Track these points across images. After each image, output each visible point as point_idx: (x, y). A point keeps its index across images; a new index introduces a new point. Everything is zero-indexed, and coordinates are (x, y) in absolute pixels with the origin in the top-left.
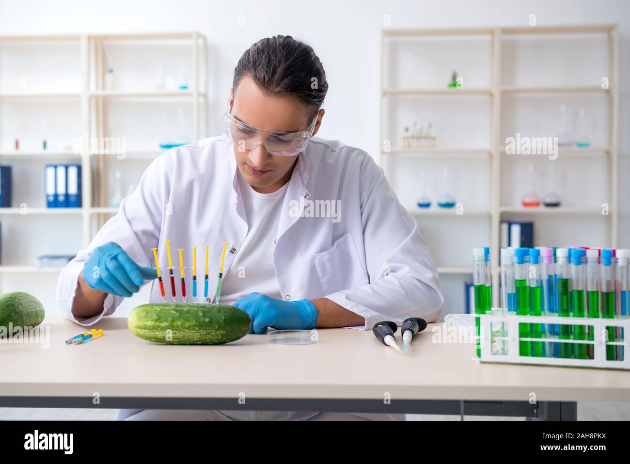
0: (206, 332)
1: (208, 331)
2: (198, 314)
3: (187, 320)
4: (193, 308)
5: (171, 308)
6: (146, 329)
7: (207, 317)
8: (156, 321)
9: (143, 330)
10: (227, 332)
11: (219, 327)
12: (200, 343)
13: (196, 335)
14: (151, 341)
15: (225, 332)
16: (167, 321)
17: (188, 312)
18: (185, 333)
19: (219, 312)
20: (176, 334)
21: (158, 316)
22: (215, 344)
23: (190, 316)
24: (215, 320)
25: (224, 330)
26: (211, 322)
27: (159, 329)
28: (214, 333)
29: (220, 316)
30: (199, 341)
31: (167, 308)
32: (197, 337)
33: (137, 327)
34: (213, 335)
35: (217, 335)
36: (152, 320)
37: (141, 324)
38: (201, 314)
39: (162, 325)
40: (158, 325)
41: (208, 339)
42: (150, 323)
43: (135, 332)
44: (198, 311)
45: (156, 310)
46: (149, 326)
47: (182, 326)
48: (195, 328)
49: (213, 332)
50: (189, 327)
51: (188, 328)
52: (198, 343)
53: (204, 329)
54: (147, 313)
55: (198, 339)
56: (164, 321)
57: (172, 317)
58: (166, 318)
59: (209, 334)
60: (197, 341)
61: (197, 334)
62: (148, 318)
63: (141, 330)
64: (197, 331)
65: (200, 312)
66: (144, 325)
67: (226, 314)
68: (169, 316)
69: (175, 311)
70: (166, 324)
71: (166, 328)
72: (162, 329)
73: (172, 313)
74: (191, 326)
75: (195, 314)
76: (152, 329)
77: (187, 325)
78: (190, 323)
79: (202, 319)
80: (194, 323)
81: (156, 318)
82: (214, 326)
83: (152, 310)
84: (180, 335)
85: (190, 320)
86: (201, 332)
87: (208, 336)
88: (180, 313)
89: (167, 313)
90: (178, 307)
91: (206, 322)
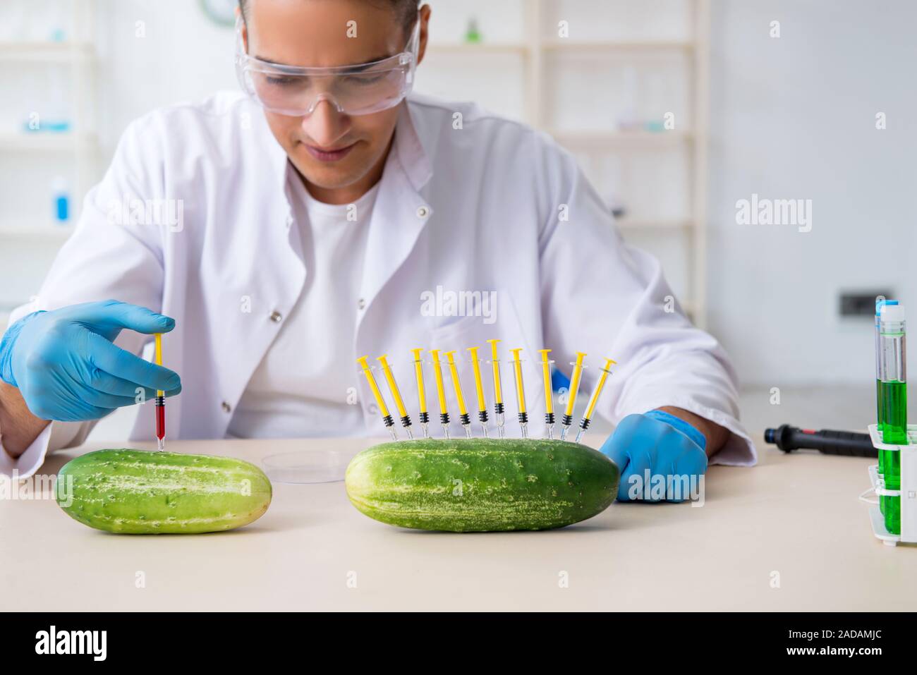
0: (530, 505)
1: (534, 503)
2: (513, 465)
3: (487, 479)
4: (497, 452)
5: (447, 452)
6: (393, 501)
7: (532, 472)
9: (387, 504)
10: (575, 504)
11: (558, 494)
12: (513, 527)
13: (506, 512)
14: (401, 526)
15: (571, 504)
17: (488, 460)
18: (482, 508)
19: (556, 459)
20: (461, 510)
21: (421, 472)
22: (543, 529)
24: (549, 478)
25: (569, 500)
26: (541, 482)
27: (424, 500)
28: (547, 507)
29: (561, 469)
30: (513, 523)
31: (438, 452)
32: (508, 515)
33: (373, 498)
34: (543, 511)
35: (552, 511)
36: (410, 482)
37: (384, 489)
38: (517, 465)
39: (433, 491)
40: (421, 493)
41: (533, 520)
42: (403, 489)
43: (364, 508)
44: (511, 457)
45: (415, 458)
46: (402, 494)
47: (476, 493)
48: (507, 497)
49: (544, 505)
50: (492, 495)
51: (490, 498)
52: (509, 527)
53: (525, 499)
54: (396, 465)
55: (510, 521)
56: (436, 483)
57: (455, 474)
58: (439, 475)
59: (535, 510)
60: (508, 524)
61: (509, 510)
62: (398, 478)
63: (382, 504)
64: (510, 502)
65: (516, 461)
66: (390, 492)
67: (573, 464)
68: (447, 471)
69: (460, 460)
70: (439, 490)
71: (441, 499)
72: (431, 500)
73: (453, 464)
74: (497, 493)
75: (505, 465)
76: (408, 500)
77: (488, 491)
78: (495, 486)
79: (522, 475)
80: (504, 487)
81: (417, 476)
82: (547, 492)
83: (404, 458)
84: (469, 513)
85: (494, 478)
86: (519, 506)
87: (533, 512)
88: (470, 463)
89: (441, 465)
90: (463, 449)
91: (531, 482)
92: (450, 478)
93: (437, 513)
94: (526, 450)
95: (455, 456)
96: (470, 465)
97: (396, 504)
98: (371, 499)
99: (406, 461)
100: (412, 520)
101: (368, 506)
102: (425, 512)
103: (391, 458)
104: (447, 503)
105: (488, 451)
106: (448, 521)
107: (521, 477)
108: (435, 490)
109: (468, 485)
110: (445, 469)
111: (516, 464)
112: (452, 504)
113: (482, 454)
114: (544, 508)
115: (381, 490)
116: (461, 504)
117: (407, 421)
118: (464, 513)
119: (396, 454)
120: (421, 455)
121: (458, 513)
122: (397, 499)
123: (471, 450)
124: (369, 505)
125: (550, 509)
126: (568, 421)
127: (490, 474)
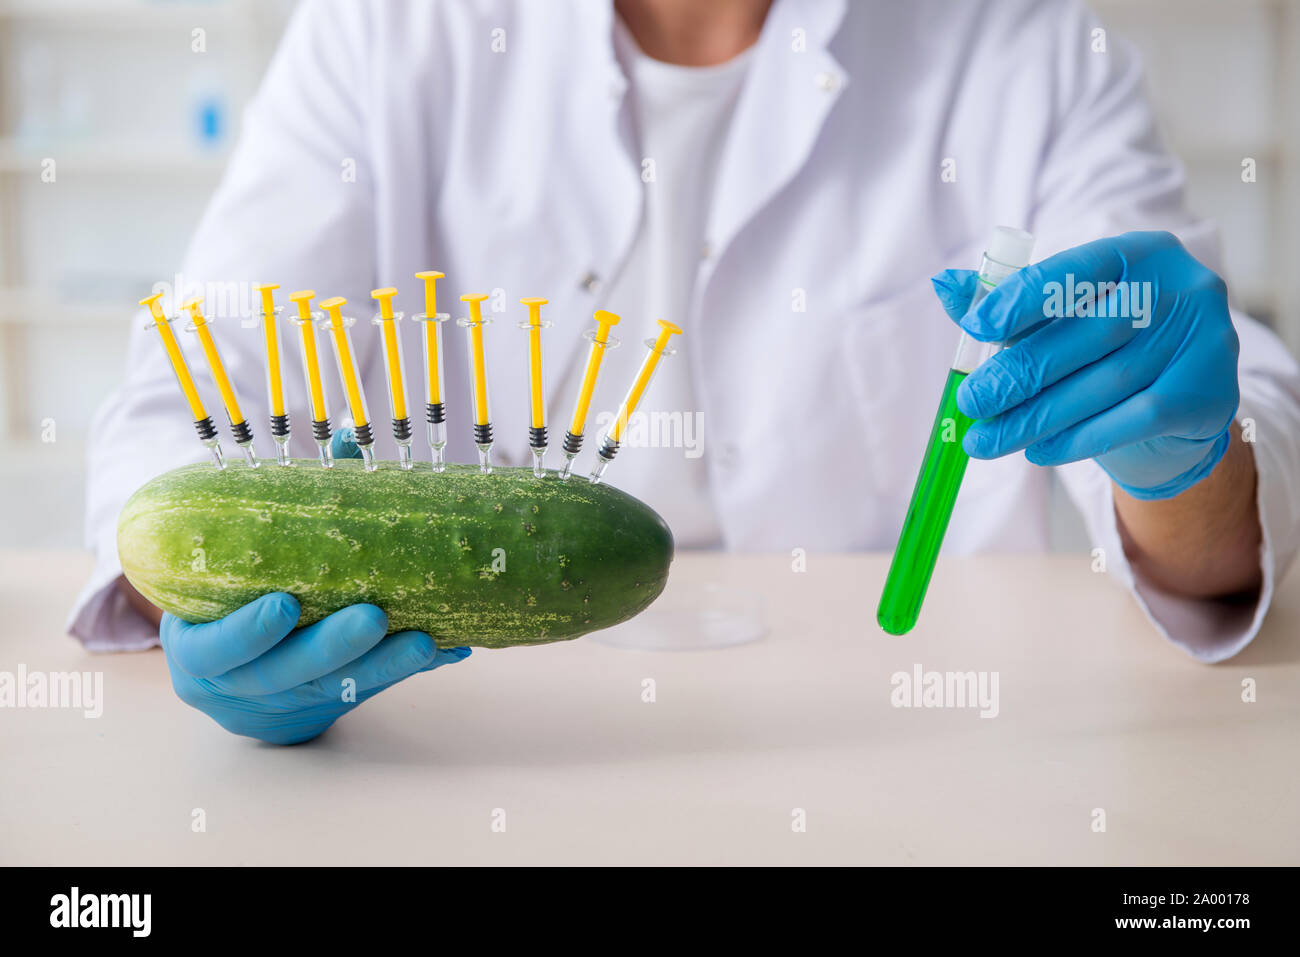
0: (482, 619)
1: (490, 615)
2: (450, 546)
3: (397, 570)
4: (421, 515)
5: (318, 509)
6: (204, 598)
8: (257, 572)
9: (193, 601)
10: (574, 617)
11: (540, 602)
13: (435, 628)
16: (305, 575)
17: (401, 533)
19: (540, 534)
21: (263, 553)
23: (410, 553)
24: (522, 573)
25: (561, 612)
26: (506, 580)
28: (517, 624)
29: (546, 554)
31: (300, 511)
34: (509, 628)
35: (528, 630)
36: (237, 570)
37: (189, 577)
38: (459, 545)
42: (227, 582)
44: (445, 528)
45: (252, 521)
46: (223, 590)
47: (373, 596)
48: (435, 605)
49: (513, 619)
50: (406, 601)
51: (402, 605)
53: (471, 610)
54: (212, 533)
56: (292, 575)
57: (331, 559)
58: (299, 560)
59: (494, 626)
61: (441, 626)
62: (216, 558)
63: (184, 601)
64: (442, 614)
65: (457, 536)
66: (200, 584)
67: (574, 544)
68: (314, 553)
69: (342, 532)
73: (328, 538)
74: (415, 597)
75: (433, 545)
77: (398, 594)
78: (413, 587)
79: (468, 567)
80: (430, 587)
81: (253, 559)
82: (518, 599)
83: (229, 518)
85: (411, 571)
86: (460, 619)
87: (490, 630)
88: (362, 538)
89: (304, 538)
90: (351, 505)
91: (485, 581)
92: (320, 570)
94: (480, 511)
95: (335, 522)
96: (363, 544)
97: (213, 604)
98: (164, 591)
99: (235, 525)
103: (202, 517)
105: (402, 512)
107: (466, 572)
109: (358, 582)
110: (310, 549)
111: (457, 543)
113: (390, 519)
114: (510, 623)
115: (181, 578)
117: (243, 432)
119: (215, 506)
120: (264, 515)
122: (215, 597)
123: (369, 507)
124: (161, 597)
125: (522, 626)
126: (573, 444)
127: (402, 562)
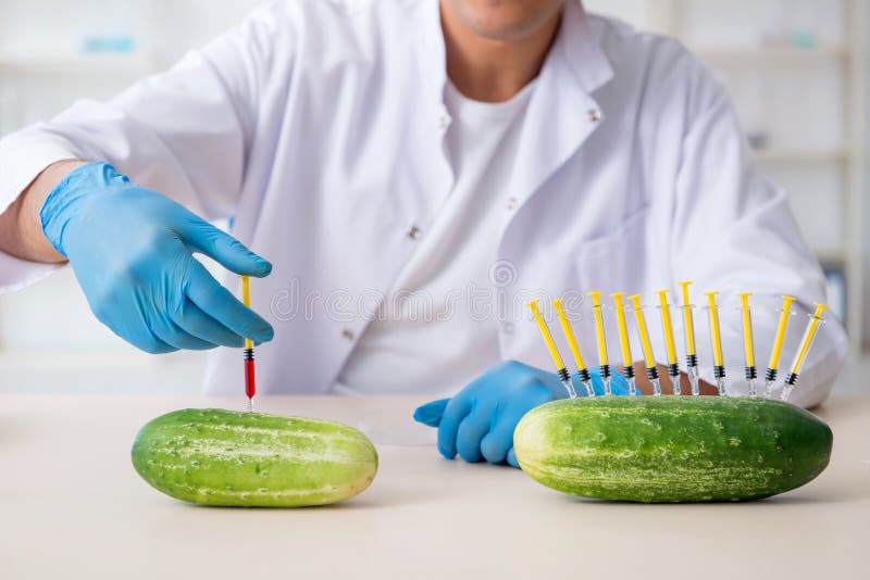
0: (731, 473)
1: (735, 470)
2: (712, 427)
3: (683, 441)
4: (693, 411)
5: (635, 410)
6: (572, 466)
7: (734, 434)
9: (564, 469)
10: (784, 471)
11: (765, 459)
12: (710, 498)
13: (703, 480)
14: (579, 494)
15: (779, 472)
16: (631, 446)
17: (683, 420)
18: (675, 476)
19: (762, 420)
20: (652, 477)
21: (607, 434)
22: (744, 500)
23: (689, 431)
24: (754, 442)
25: (776, 467)
26: (745, 446)
27: (609, 466)
28: (751, 475)
29: (766, 430)
30: (711, 493)
31: (624, 411)
32: (706, 484)
33: (549, 462)
34: (747, 479)
35: (757, 480)
36: (593, 444)
37: (563, 452)
38: (717, 426)
39: (620, 455)
40: (606, 457)
41: (734, 490)
42: (585, 452)
43: (537, 474)
44: (709, 417)
45: (598, 417)
46: (583, 458)
47: (670, 458)
48: (704, 463)
49: (747, 473)
50: (688, 460)
51: (686, 463)
52: (705, 498)
53: (726, 466)
54: (576, 425)
55: (707, 490)
56: (623, 446)
57: (645, 436)
58: (627, 437)
59: (737, 478)
60: (704, 494)
61: (707, 478)
62: (579, 439)
63: (559, 470)
64: (708, 469)
65: (715, 421)
66: (570, 456)
67: (781, 426)
68: (635, 432)
69: (650, 420)
70: (627, 454)
71: (628, 464)
72: (617, 466)
73: (642, 424)
74: (694, 458)
75: (702, 426)
76: (590, 465)
77: (683, 456)
78: (692, 450)
79: (723, 438)
80: (702, 451)
81: (601, 437)
82: (752, 458)
83: (585, 417)
84: (661, 480)
85: (691, 441)
86: (718, 473)
87: (735, 481)
88: (662, 423)
89: (628, 425)
90: (653, 407)
91: (734, 446)
92: (639, 441)
93: (623, 481)
94: (724, 409)
95: (644, 416)
96: (662, 426)
97: (576, 470)
98: (547, 464)
99: (588, 421)
100: (593, 488)
101: (542, 472)
102: (609, 479)
103: (570, 417)
104: (635, 469)
105: (682, 410)
106: (636, 490)
107: (722, 440)
108: (622, 455)
109: (661, 448)
110: (633, 431)
111: (716, 425)
112: (640, 471)
113: (676, 414)
114: (747, 476)
115: (559, 454)
116: (651, 471)
117: (585, 375)
118: (654, 481)
119: (576, 412)
120: (604, 414)
121: (648, 481)
122: (578, 465)
123: (663, 408)
124: (545, 471)
125: (754, 478)
126: (772, 375)
127: (685, 437)
